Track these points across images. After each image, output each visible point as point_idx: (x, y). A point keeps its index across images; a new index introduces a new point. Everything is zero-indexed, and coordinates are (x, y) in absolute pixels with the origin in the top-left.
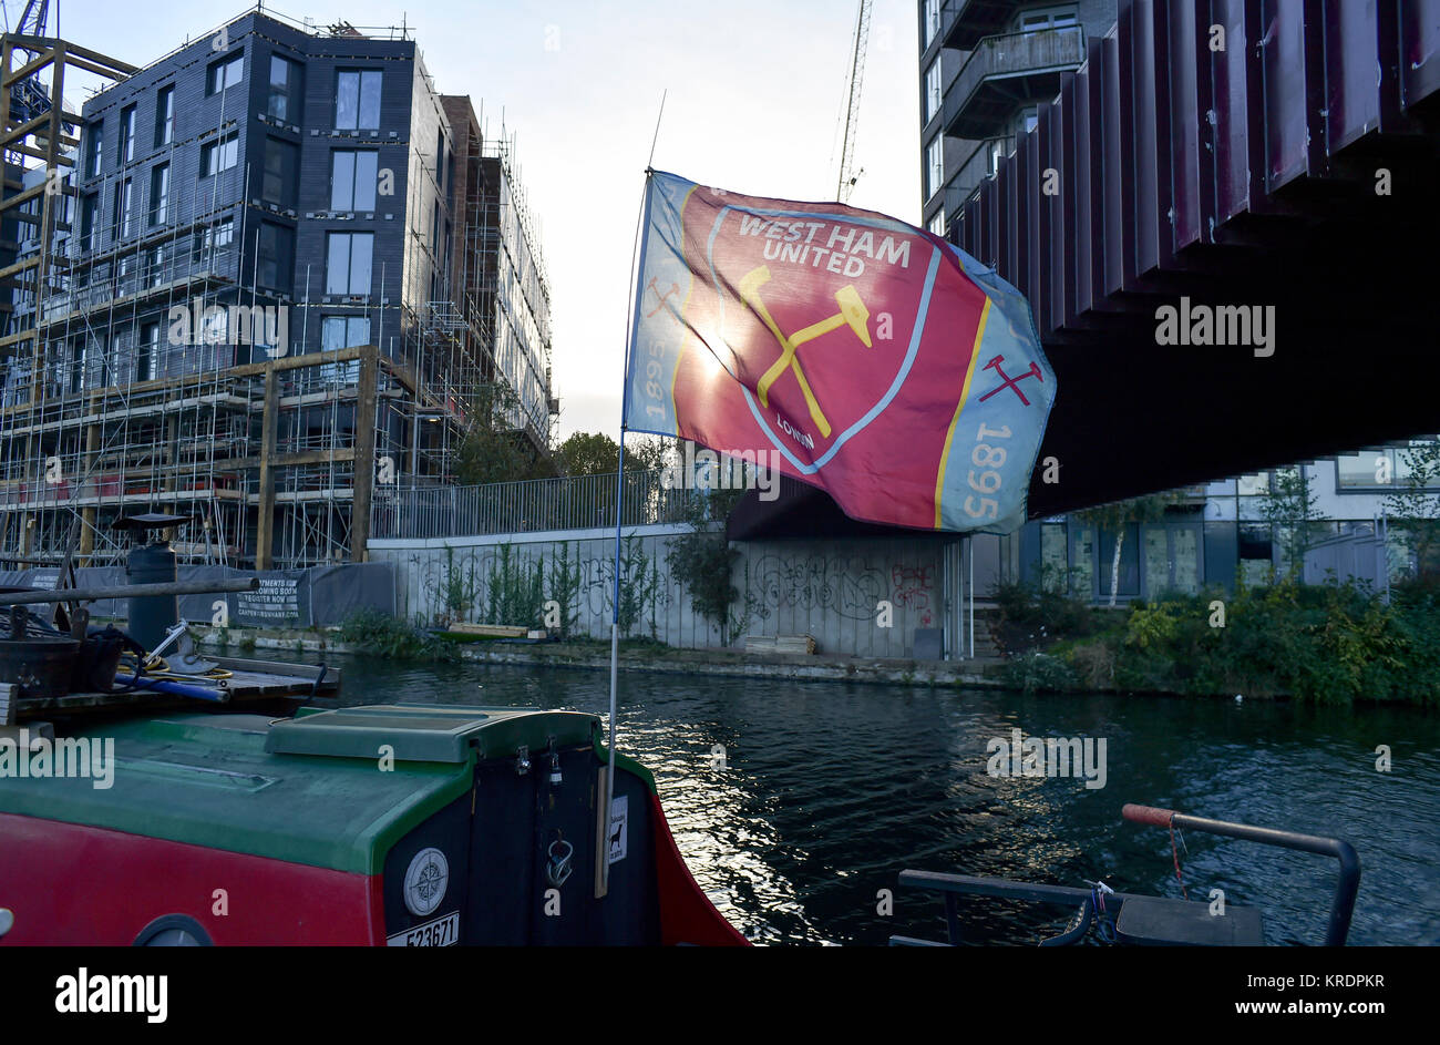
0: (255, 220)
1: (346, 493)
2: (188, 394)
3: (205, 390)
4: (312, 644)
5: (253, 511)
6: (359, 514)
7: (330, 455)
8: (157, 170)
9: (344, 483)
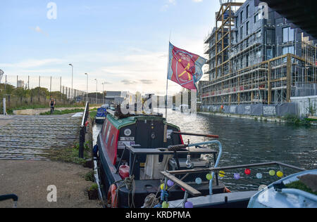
0: (265, 29)
1: (285, 87)
2: (254, 69)
3: (257, 67)
4: (278, 120)
5: (267, 92)
6: (288, 92)
7: (281, 79)
8: (247, 23)
9: (285, 85)
